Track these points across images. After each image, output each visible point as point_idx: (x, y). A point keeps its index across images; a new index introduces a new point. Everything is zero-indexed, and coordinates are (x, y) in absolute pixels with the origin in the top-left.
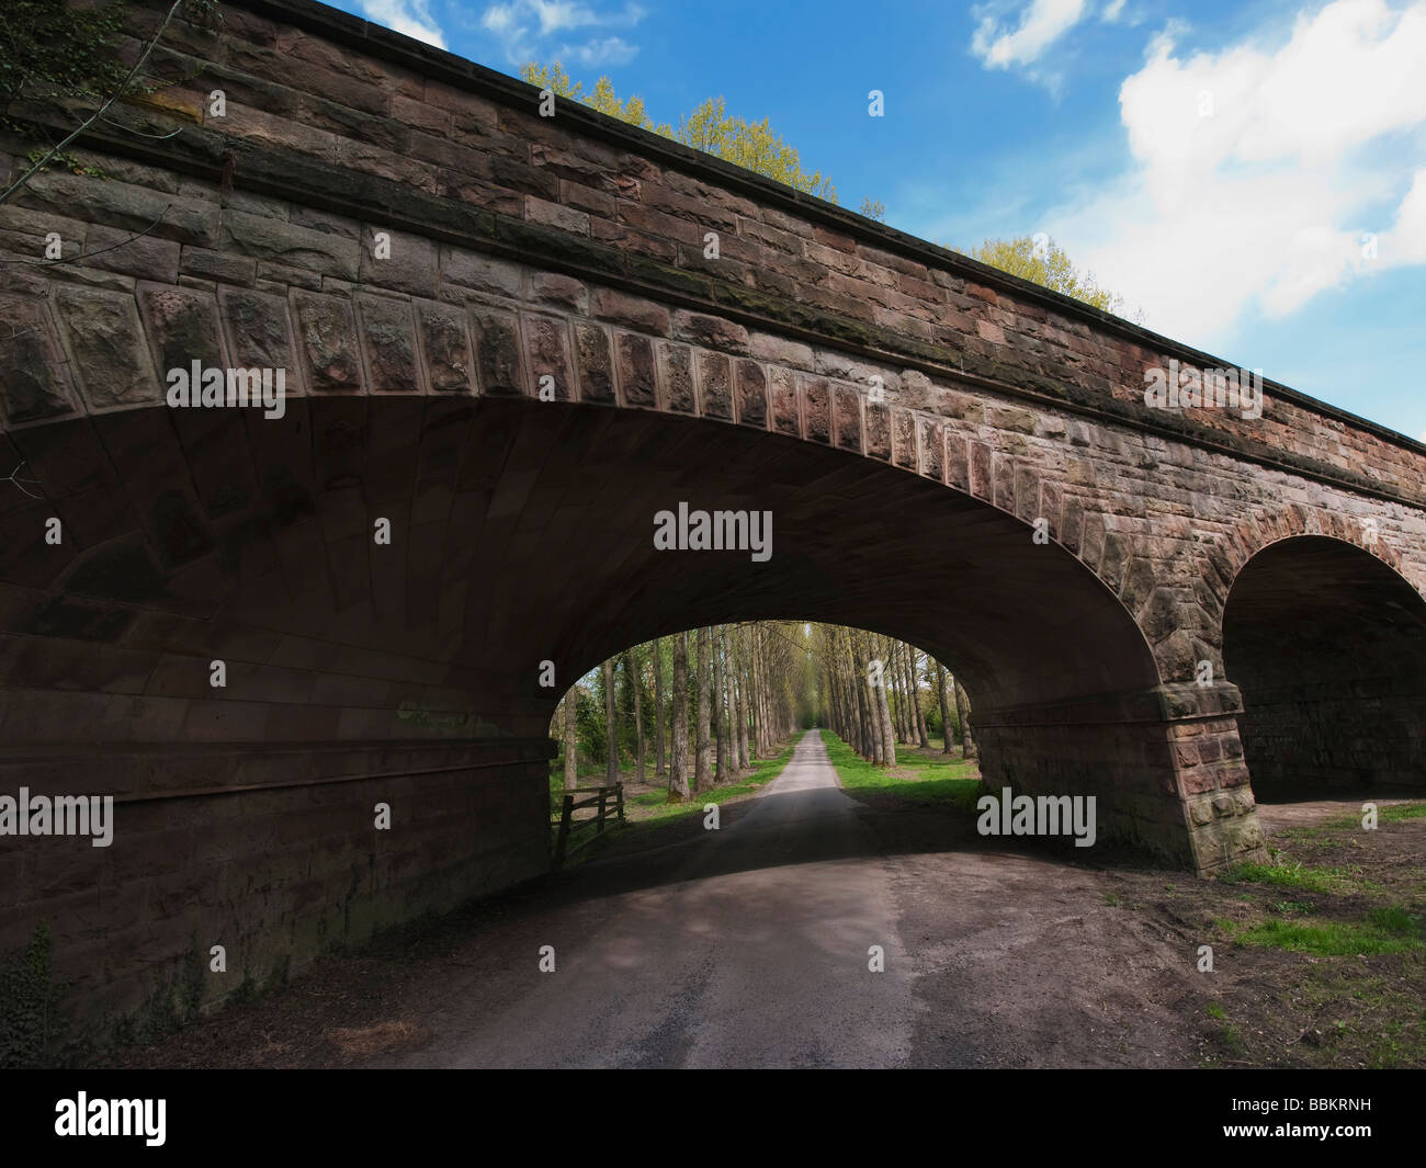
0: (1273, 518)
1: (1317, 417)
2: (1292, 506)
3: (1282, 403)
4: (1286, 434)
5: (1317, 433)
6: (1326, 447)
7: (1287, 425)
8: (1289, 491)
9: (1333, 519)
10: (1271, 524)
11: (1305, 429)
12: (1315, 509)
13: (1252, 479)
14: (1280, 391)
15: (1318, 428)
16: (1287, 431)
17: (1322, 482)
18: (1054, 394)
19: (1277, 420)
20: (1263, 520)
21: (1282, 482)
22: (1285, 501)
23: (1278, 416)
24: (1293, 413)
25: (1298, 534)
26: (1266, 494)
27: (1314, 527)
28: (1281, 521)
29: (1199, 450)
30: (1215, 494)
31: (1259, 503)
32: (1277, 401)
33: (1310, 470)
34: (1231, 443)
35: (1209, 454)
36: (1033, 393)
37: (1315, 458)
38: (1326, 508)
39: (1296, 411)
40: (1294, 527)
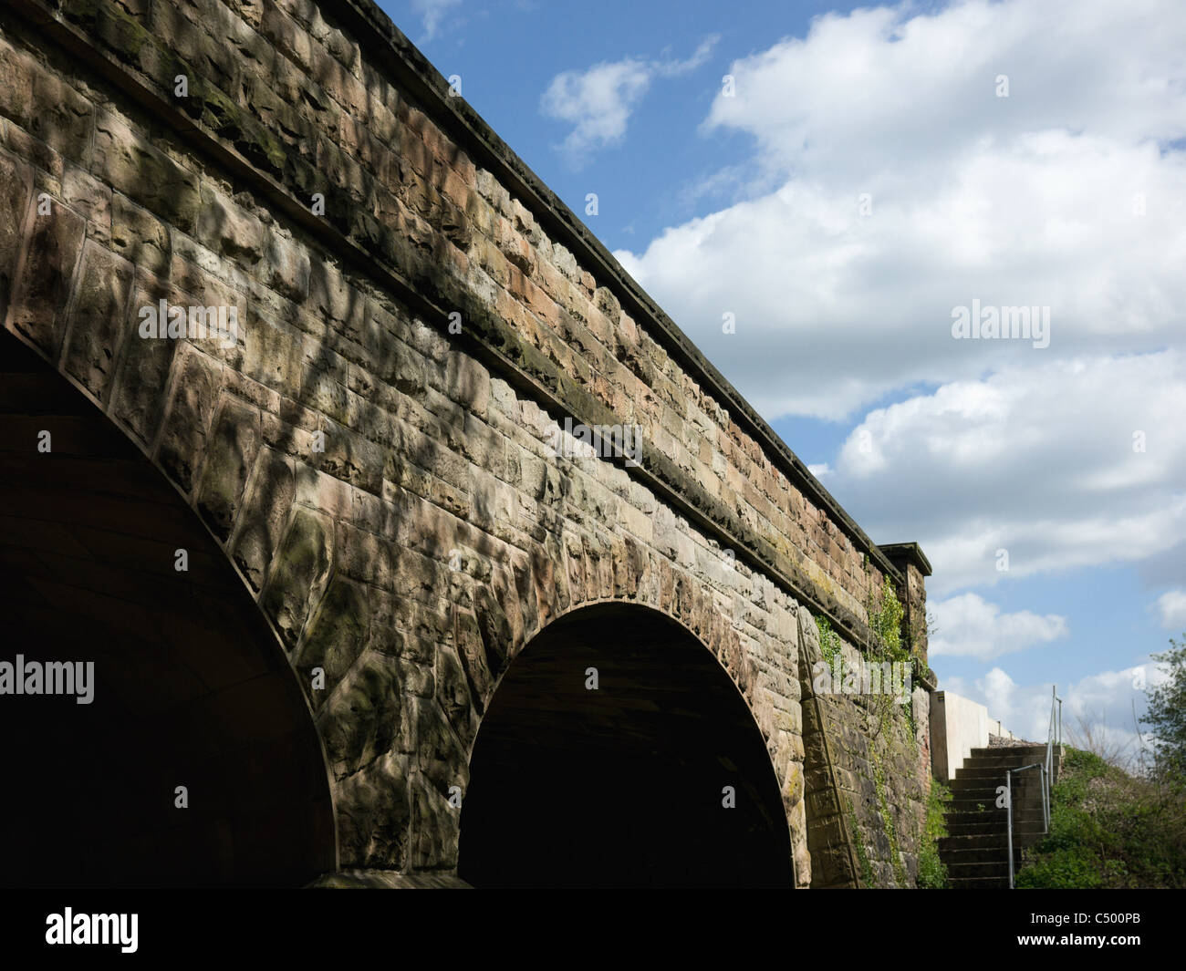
0: (595, 558)
1: (696, 387)
2: (628, 542)
3: (651, 341)
4: (644, 403)
5: (690, 416)
6: (696, 447)
7: (650, 385)
8: (628, 513)
9: (680, 584)
10: (589, 568)
11: (673, 403)
12: (658, 557)
13: (576, 470)
14: (653, 316)
15: (692, 409)
16: (648, 398)
17: (679, 509)
18: (259, 157)
19: (638, 372)
20: (578, 557)
21: (622, 492)
22: (618, 529)
23: (641, 363)
24: (663, 366)
25: (625, 599)
26: (592, 507)
27: (651, 594)
28: (604, 566)
29: (505, 384)
30: (512, 483)
31: (579, 521)
32: (645, 335)
33: (667, 482)
34: (560, 388)
35: (519, 398)
36: (213, 136)
37: (676, 462)
38: (673, 559)
39: (669, 364)
40: (622, 581)
